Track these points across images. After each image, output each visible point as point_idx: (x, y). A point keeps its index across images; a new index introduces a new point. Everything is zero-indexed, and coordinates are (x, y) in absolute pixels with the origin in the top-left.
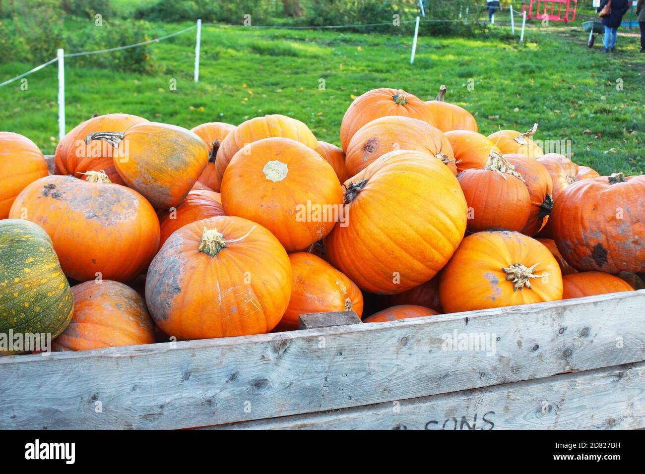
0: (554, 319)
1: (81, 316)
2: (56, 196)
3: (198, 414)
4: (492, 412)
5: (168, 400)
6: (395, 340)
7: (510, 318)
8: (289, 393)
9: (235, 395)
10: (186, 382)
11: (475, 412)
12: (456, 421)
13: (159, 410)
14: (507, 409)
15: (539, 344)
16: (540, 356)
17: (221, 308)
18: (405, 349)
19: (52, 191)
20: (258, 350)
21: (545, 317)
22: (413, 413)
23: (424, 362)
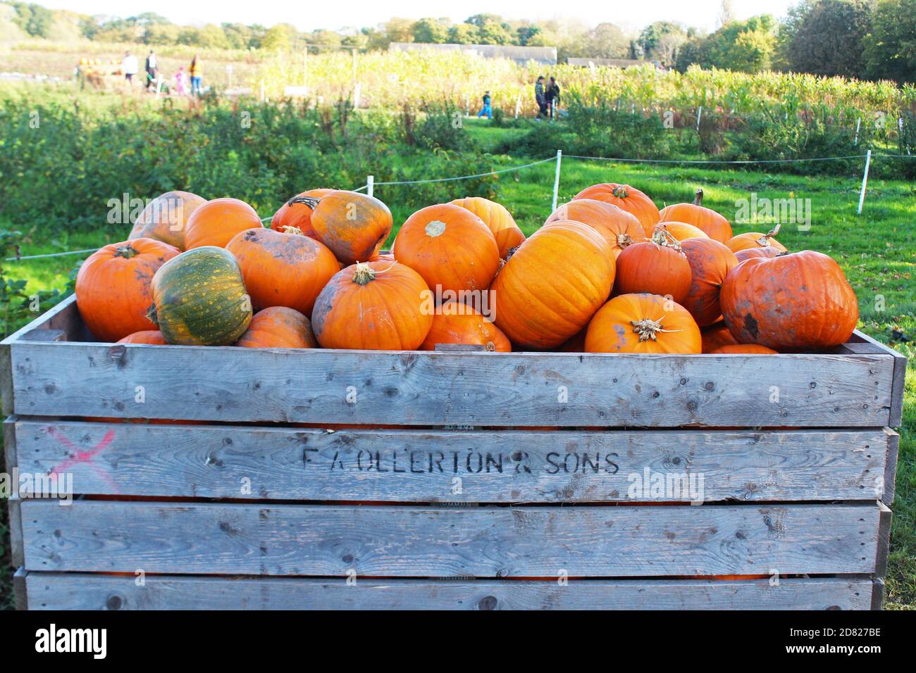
0: (673, 369)
1: (257, 325)
2: (254, 240)
3: (339, 412)
4: (615, 454)
5: (315, 396)
6: (511, 368)
7: (625, 362)
8: (417, 404)
9: (369, 399)
10: (329, 382)
11: (597, 451)
12: (578, 457)
13: (308, 404)
14: (630, 453)
15: (659, 391)
16: (662, 404)
17: (361, 323)
18: (521, 377)
19: (253, 237)
20: (389, 362)
21: (663, 365)
22: (533, 442)
23: (541, 393)
